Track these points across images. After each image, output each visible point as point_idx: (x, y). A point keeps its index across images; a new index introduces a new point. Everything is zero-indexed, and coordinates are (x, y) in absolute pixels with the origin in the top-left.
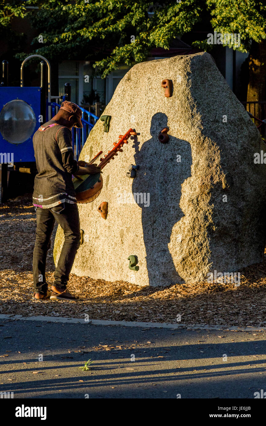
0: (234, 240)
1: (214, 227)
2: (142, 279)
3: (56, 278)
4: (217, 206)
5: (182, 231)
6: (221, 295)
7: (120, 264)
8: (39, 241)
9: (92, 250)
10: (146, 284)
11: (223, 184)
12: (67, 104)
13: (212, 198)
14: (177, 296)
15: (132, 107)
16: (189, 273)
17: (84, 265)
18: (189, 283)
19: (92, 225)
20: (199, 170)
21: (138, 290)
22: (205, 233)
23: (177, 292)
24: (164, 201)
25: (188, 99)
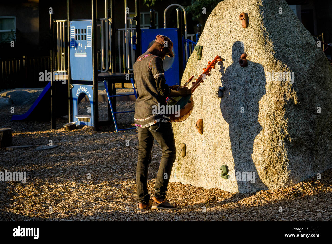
0: (309, 149)
1: (290, 138)
2: (232, 186)
3: (156, 189)
4: (291, 119)
5: (263, 143)
6: (299, 200)
7: (215, 173)
8: (141, 157)
9: (193, 162)
10: (236, 191)
11: (295, 101)
12: (159, 37)
13: (286, 113)
14: (261, 202)
15: (218, 38)
16: (272, 180)
17: (188, 175)
18: (272, 189)
19: (192, 139)
20: (274, 89)
21: (229, 197)
22: (283, 144)
23: (262, 198)
24: (246, 117)
25: (262, 29)
